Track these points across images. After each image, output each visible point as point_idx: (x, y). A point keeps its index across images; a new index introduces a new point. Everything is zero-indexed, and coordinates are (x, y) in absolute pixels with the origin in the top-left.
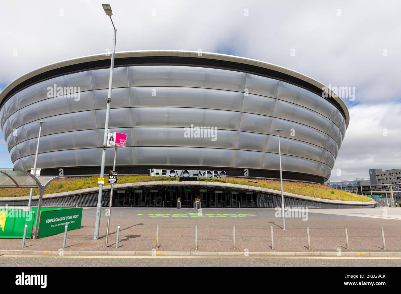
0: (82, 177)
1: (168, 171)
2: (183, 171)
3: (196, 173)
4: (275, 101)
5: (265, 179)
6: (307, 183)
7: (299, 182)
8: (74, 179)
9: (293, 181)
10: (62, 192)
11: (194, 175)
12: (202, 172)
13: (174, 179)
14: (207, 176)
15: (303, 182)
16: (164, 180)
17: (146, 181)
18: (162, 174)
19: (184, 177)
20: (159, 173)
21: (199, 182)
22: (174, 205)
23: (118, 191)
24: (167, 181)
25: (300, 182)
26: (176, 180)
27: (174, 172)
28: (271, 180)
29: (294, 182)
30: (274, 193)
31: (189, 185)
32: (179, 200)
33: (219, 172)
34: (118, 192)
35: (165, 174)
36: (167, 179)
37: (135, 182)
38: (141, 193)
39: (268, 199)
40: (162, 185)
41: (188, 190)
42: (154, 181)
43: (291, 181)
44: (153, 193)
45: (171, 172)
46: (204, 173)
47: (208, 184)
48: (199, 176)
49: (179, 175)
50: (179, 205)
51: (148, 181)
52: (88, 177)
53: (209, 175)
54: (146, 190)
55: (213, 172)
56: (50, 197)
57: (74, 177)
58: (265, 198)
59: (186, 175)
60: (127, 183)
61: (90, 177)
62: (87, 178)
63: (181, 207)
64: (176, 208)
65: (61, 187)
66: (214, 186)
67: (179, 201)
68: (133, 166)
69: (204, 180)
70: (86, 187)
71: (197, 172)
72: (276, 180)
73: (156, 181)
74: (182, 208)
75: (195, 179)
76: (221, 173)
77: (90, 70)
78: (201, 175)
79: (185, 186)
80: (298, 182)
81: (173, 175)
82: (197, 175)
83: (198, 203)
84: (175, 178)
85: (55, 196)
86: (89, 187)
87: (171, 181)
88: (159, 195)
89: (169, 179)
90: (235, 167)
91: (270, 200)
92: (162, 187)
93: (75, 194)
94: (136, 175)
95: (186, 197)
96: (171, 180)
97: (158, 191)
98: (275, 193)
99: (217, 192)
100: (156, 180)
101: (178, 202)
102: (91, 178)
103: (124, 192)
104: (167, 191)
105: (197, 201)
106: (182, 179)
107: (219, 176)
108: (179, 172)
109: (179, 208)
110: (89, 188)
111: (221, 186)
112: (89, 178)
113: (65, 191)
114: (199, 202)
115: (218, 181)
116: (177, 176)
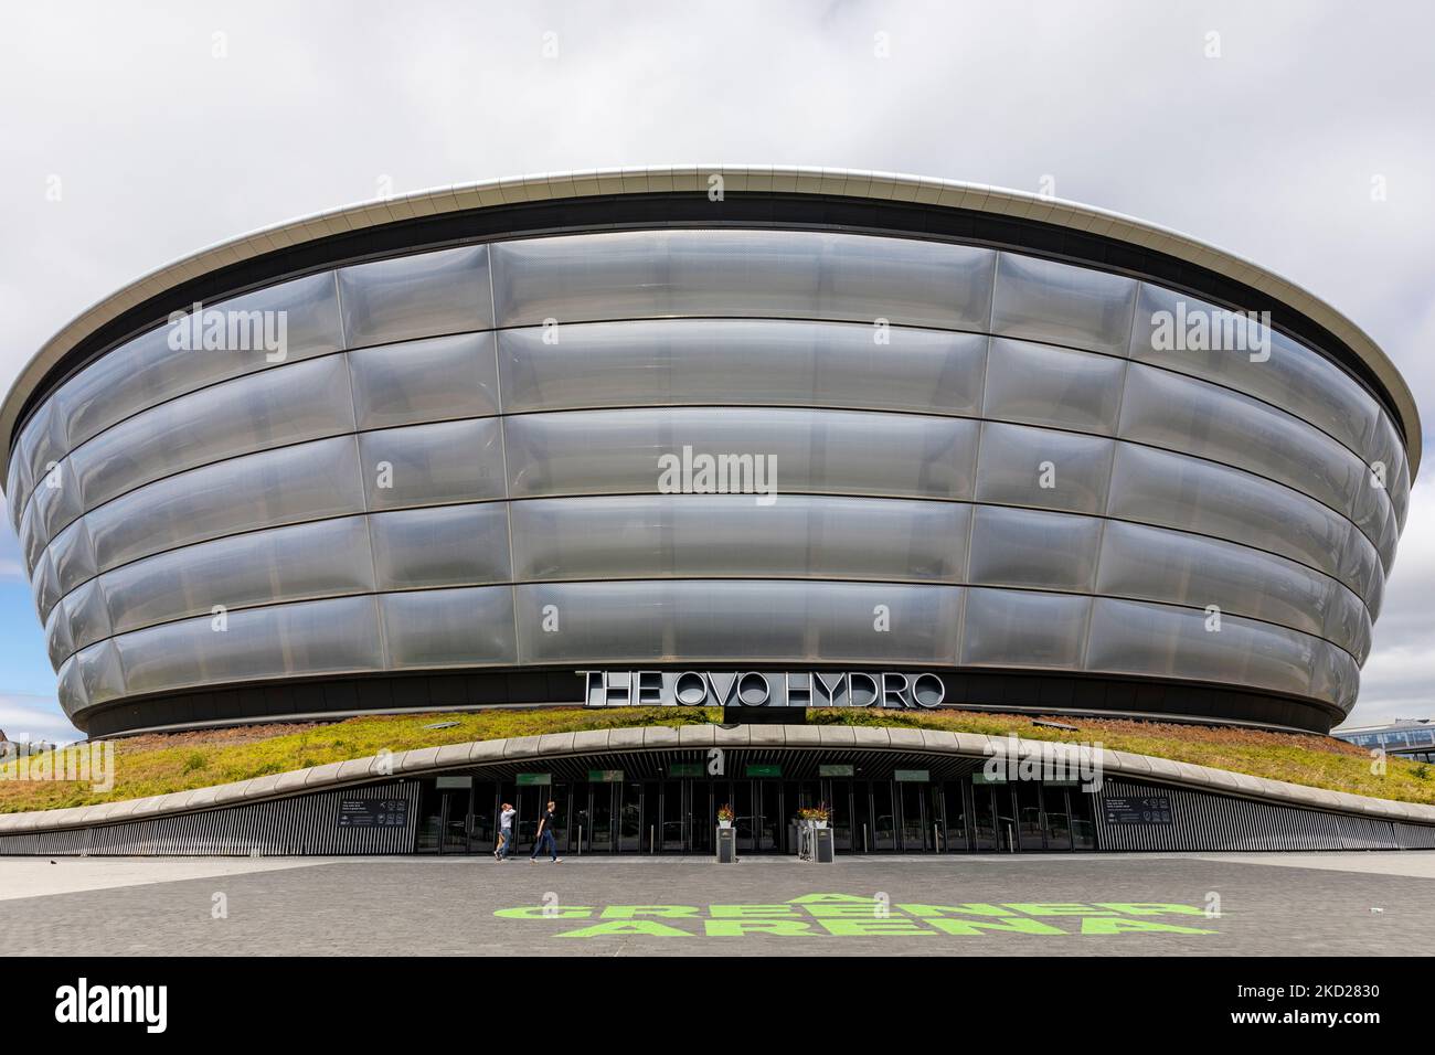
0: (306, 722)
1: (670, 679)
2: (741, 676)
3: (799, 686)
4: (1125, 371)
5: (1096, 717)
6: (1280, 731)
7: (1245, 727)
8: (268, 731)
9: (1218, 726)
10: (191, 788)
11: (794, 694)
12: (831, 681)
13: (700, 717)
14: (851, 698)
15: (1259, 728)
16: (649, 721)
17: (569, 730)
18: (644, 694)
19: (744, 706)
20: (627, 691)
21: (815, 727)
22: (703, 844)
23: (439, 779)
24: (666, 728)
25: (1252, 728)
26: (706, 721)
27: (698, 684)
28: (1126, 719)
29: (1225, 730)
30: (1178, 779)
31: (773, 743)
32: (728, 819)
33: (911, 681)
34: (443, 783)
35: (655, 694)
36: (667, 718)
37: (518, 733)
38: (545, 787)
39: (1150, 809)
40: (644, 746)
41: (767, 770)
42: (607, 727)
43: (1210, 726)
44: (604, 789)
45: (683, 685)
46: (841, 688)
47: (860, 740)
48: (814, 701)
49: (723, 696)
50: (726, 844)
51: (578, 729)
52: (330, 721)
53: (862, 694)
54: (571, 770)
55: (879, 681)
56: (136, 812)
57: (271, 723)
58: (1134, 803)
59: (753, 697)
60: (482, 740)
61: (339, 720)
62: (324, 727)
63: (740, 852)
64: (714, 860)
65: (197, 764)
66: (889, 747)
67: (725, 824)
68: (517, 668)
69: (839, 720)
70: (300, 763)
71: (806, 682)
72: (1146, 718)
73: (613, 730)
74: (743, 860)
75: (795, 716)
76: (919, 683)
77: (337, 267)
78: (826, 694)
79: (752, 751)
80: (1239, 726)
81: (692, 697)
82: (805, 695)
83: (820, 831)
84: (702, 713)
85: (156, 809)
86: (309, 764)
87: (682, 727)
88: (631, 797)
89: (674, 717)
90: (960, 664)
91: (1155, 814)
92: (641, 754)
93: (246, 799)
94: (532, 709)
95: (757, 802)
96: (682, 720)
97: (626, 776)
98: (1185, 775)
99: (901, 776)
100: (617, 722)
101: (722, 831)
102: (343, 726)
103: (466, 782)
104: (665, 777)
105: (816, 824)
106: (734, 716)
107: (910, 698)
108: (722, 682)
109: (729, 861)
110: (309, 769)
111: (923, 749)
112: (334, 726)
113: (204, 786)
114: (822, 825)
115: (907, 722)
116: (711, 702)
